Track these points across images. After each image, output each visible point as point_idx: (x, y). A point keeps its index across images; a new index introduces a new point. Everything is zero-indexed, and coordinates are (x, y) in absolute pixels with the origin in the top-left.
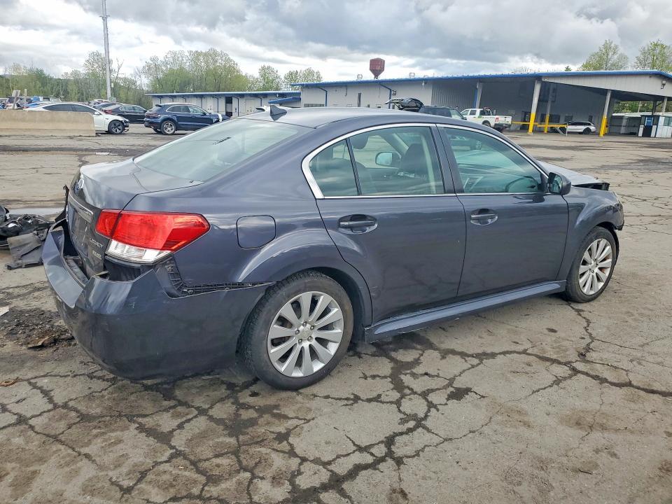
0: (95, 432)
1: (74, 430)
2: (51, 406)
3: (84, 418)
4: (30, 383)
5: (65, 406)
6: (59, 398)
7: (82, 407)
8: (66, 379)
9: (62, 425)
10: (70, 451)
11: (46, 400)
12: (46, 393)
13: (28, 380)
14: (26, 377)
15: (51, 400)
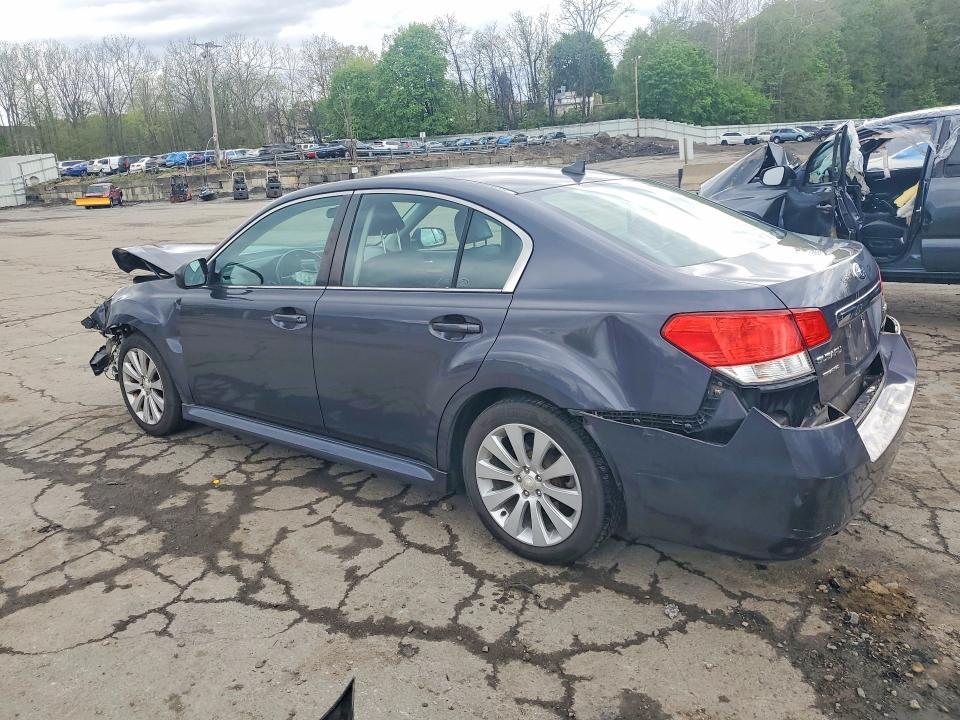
0: (913, 476)
1: (931, 485)
2: (938, 512)
3: (914, 489)
4: (946, 547)
5: (922, 505)
6: (924, 516)
7: (907, 496)
8: (899, 529)
9: (940, 493)
10: (945, 474)
11: (939, 520)
12: (935, 527)
13: (946, 552)
14: (946, 558)
15: (934, 517)
